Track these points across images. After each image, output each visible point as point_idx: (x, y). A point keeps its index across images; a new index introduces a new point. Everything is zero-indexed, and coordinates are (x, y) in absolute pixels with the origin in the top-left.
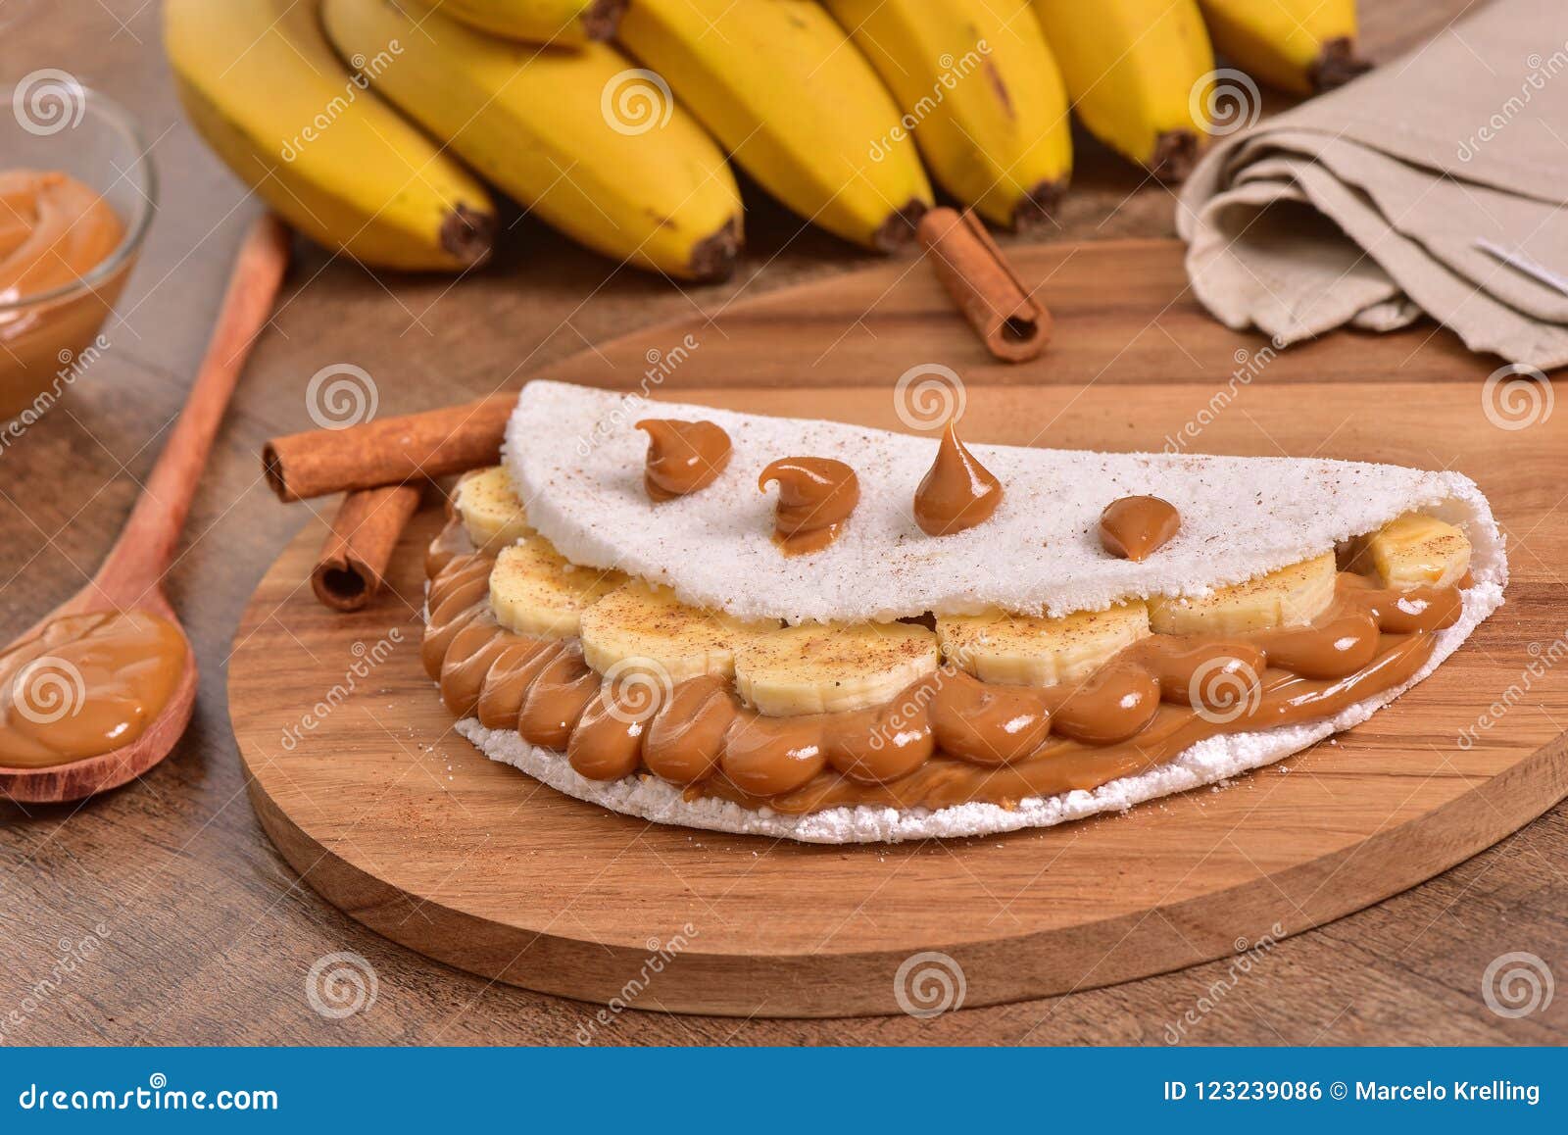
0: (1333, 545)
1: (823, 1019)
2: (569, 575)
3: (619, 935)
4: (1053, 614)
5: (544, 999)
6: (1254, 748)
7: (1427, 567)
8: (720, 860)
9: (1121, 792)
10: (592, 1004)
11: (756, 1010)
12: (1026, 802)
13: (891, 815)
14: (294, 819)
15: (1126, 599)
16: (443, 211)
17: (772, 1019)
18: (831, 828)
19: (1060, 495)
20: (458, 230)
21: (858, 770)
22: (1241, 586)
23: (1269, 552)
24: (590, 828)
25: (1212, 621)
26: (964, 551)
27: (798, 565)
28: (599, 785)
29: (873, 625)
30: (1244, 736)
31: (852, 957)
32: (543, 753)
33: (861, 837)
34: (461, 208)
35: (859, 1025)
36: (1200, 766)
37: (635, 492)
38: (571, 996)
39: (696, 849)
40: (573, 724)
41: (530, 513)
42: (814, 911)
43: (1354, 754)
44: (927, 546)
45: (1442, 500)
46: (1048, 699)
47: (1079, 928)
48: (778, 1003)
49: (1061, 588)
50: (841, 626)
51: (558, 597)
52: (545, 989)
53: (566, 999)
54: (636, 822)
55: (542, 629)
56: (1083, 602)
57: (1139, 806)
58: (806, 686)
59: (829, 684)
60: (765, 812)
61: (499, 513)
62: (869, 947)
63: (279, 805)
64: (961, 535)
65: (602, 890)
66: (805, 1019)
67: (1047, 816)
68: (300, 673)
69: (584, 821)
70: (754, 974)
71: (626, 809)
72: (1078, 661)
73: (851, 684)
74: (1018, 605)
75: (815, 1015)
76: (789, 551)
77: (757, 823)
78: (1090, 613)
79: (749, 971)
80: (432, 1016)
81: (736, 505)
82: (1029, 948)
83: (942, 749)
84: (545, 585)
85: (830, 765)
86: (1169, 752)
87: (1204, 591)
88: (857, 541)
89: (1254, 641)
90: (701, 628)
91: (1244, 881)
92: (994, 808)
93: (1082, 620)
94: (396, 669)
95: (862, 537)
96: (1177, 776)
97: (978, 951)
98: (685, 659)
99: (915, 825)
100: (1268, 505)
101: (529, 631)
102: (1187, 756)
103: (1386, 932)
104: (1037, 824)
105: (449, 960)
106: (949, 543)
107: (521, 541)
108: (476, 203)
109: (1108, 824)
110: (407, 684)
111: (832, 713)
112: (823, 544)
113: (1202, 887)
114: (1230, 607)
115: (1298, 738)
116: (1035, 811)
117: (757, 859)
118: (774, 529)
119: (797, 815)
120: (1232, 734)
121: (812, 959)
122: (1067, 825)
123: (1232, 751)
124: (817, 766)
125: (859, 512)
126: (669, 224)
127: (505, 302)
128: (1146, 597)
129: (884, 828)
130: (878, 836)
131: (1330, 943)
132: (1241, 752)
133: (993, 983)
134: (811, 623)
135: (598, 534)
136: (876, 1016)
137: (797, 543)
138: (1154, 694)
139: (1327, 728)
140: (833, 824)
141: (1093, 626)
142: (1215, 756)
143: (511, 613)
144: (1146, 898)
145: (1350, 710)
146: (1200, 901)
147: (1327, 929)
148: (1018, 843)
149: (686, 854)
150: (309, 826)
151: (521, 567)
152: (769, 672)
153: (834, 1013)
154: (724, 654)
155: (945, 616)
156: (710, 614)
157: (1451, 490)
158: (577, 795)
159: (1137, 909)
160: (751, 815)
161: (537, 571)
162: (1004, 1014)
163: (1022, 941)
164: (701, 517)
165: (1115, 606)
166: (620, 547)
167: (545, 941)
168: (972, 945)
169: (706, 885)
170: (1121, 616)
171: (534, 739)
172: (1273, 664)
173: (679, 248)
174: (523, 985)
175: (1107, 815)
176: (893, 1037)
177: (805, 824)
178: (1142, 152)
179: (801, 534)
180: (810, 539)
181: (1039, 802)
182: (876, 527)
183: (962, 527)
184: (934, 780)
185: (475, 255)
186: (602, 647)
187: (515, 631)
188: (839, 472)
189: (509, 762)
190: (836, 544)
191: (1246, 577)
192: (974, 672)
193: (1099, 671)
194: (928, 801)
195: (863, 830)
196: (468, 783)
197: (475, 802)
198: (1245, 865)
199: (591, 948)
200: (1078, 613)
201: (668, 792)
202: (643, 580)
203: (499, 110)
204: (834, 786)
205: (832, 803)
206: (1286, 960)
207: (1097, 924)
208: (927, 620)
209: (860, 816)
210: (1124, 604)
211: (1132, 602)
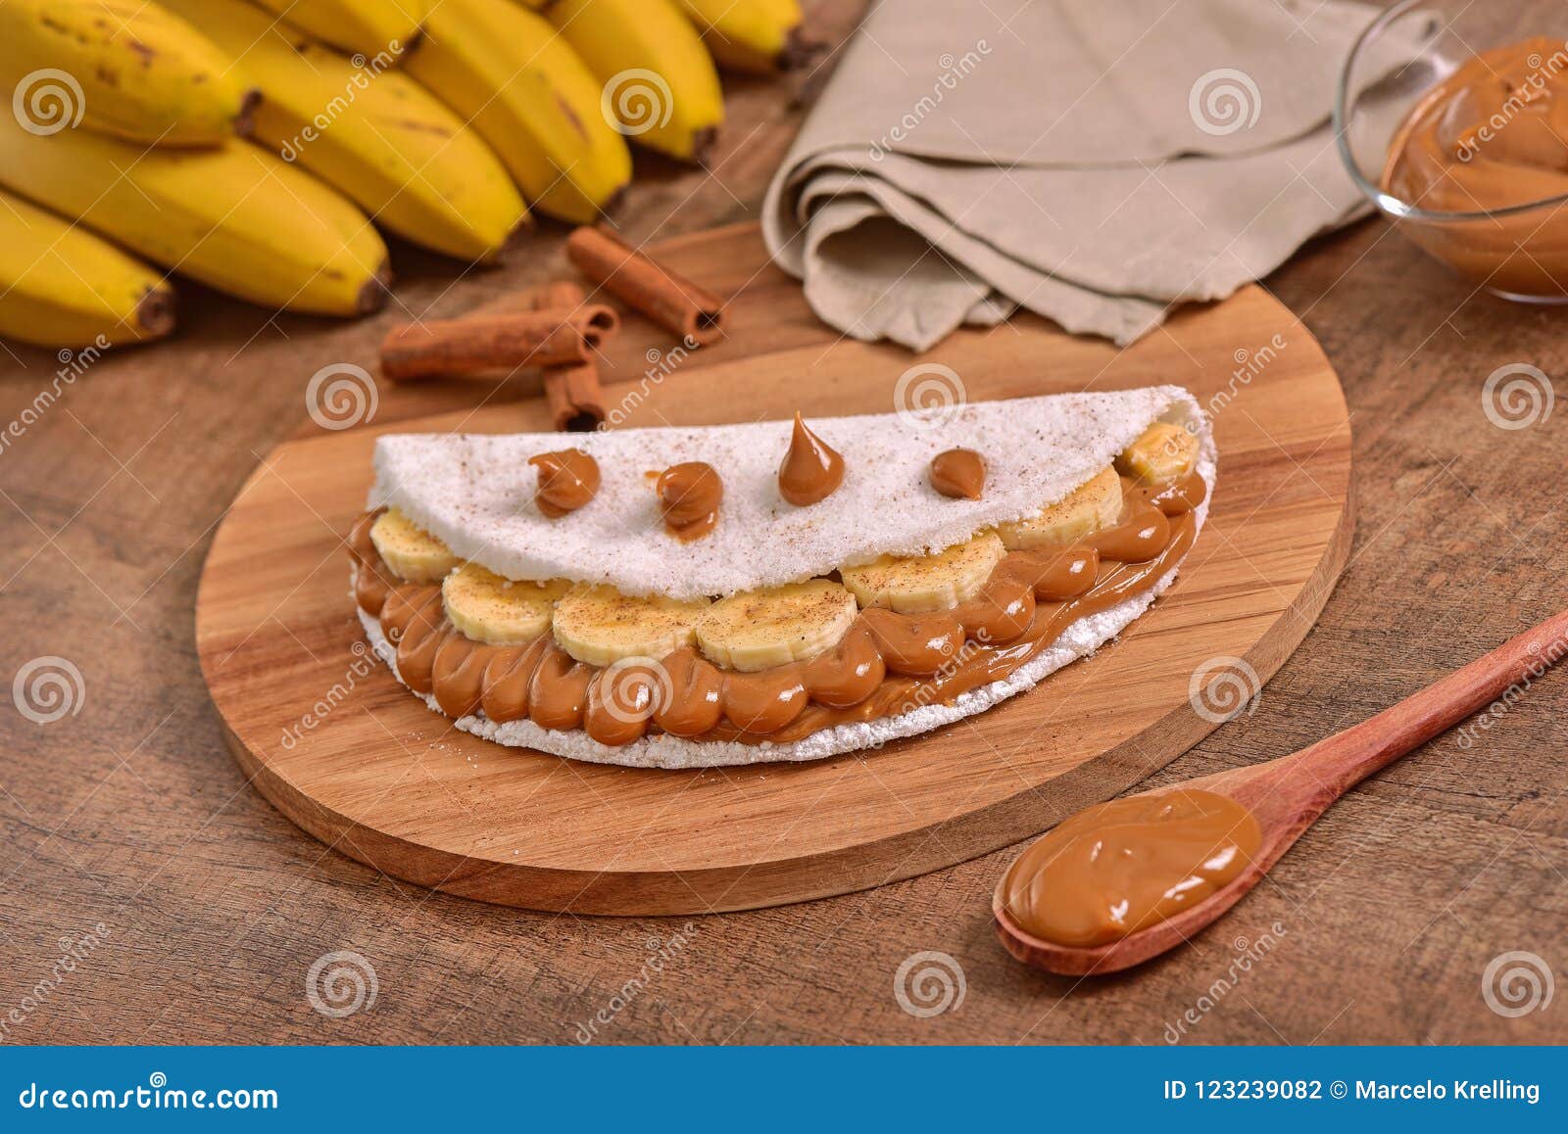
0: (1113, 459)
1: (863, 891)
2: (509, 589)
3: (695, 862)
4: (936, 551)
5: (639, 922)
6: (1109, 622)
7: (1179, 463)
8: (739, 789)
9: (1025, 677)
10: (678, 916)
11: (811, 895)
12: (962, 698)
13: (865, 727)
14: (368, 823)
15: (981, 530)
16: (137, 296)
17: (825, 899)
18: (822, 747)
19: (889, 459)
20: (150, 310)
21: (836, 699)
22: (1060, 504)
23: (1075, 474)
24: (616, 783)
25: (1051, 534)
26: (836, 516)
27: (702, 548)
28: (617, 749)
29: (791, 587)
30: (1099, 616)
31: (885, 841)
32: (559, 733)
33: (847, 749)
34: (148, 290)
35: (894, 890)
36: (1077, 645)
37: (530, 514)
38: (656, 914)
39: (712, 784)
40: (584, 706)
41: (451, 546)
42: (836, 813)
43: (1173, 612)
44: (799, 517)
45: (1168, 405)
46: (958, 617)
47: (1045, 784)
48: (830, 886)
49: (935, 532)
50: (765, 592)
51: (514, 609)
52: (632, 914)
53: (652, 917)
54: (656, 772)
55: (512, 637)
56: (954, 539)
57: (1039, 683)
58: (780, 644)
59: (796, 639)
60: (766, 745)
61: (423, 551)
62: (897, 831)
63: (345, 815)
64: (823, 502)
65: (659, 829)
66: (851, 894)
67: (980, 705)
68: (288, 706)
69: (608, 779)
70: (811, 869)
71: (645, 763)
72: (969, 584)
73: (811, 636)
74: (906, 551)
75: (858, 889)
76: (685, 540)
77: (761, 755)
78: (960, 545)
79: (807, 867)
80: (554, 953)
81: (623, 511)
82: (1012, 806)
83: (893, 671)
84: (495, 601)
85: (813, 700)
86: (1048, 638)
87: (1038, 513)
88: (736, 522)
89: (1087, 542)
90: (650, 614)
91: (1149, 724)
92: (940, 707)
93: (955, 552)
94: (366, 688)
95: (740, 518)
96: (1063, 655)
97: (977, 817)
98: (660, 640)
99: (885, 731)
100: (1049, 439)
101: (501, 641)
102: (1065, 640)
103: (1246, 738)
104: (974, 712)
105: (543, 907)
106: (817, 511)
107: (456, 570)
108: (159, 285)
109: (1024, 701)
110: (385, 699)
111: (800, 660)
112: (709, 529)
113: (1120, 736)
114: (1061, 521)
115: (1132, 610)
116: (969, 703)
117: (765, 782)
118: (663, 524)
119: (792, 742)
120: (1089, 616)
121: (856, 848)
122: (995, 708)
123: (1094, 626)
124: (801, 703)
125: (728, 498)
126: (336, 276)
127: (199, 360)
128: (996, 526)
129: (863, 738)
130: (858, 746)
131: (1211, 756)
132: (1101, 628)
133: (988, 837)
134: (741, 593)
135: (533, 554)
136: (904, 881)
137: (689, 532)
138: (1031, 598)
139: (1150, 597)
140: (823, 743)
141: (966, 555)
142: (1084, 634)
143: (483, 629)
144: (1082, 753)
145: (1161, 581)
146: (1122, 746)
147: (1202, 746)
148: (961, 729)
149: (707, 789)
150: (383, 827)
151: (468, 591)
152: (738, 638)
153: (872, 885)
154: (685, 631)
155: (848, 569)
156: (653, 600)
157: (1171, 397)
158: (596, 760)
159: (1081, 762)
160: (755, 749)
161: (483, 591)
162: (999, 858)
163: (1007, 802)
164: (599, 525)
165: (975, 536)
166: (562, 562)
167: (633, 878)
168: (972, 814)
169: (737, 810)
170: (982, 544)
171: (547, 724)
172: (1104, 558)
173: (348, 293)
174: (612, 914)
175: (1020, 694)
176: (926, 894)
177: (801, 747)
178: (682, 147)
179: (692, 523)
180: (697, 528)
181: (969, 696)
182: (749, 509)
183: (825, 496)
184: (892, 695)
185: (162, 325)
186: (590, 644)
187: (488, 642)
188: (701, 469)
189: (524, 745)
190: (720, 528)
191: (1062, 496)
192: (891, 607)
193: (985, 588)
194: (887, 713)
195: (847, 744)
196: (491, 768)
197: (509, 781)
198: (1145, 712)
199: (670, 876)
200: (952, 547)
201: (679, 745)
202: (584, 584)
203: (168, 205)
204: (819, 716)
205: (820, 727)
206: (1187, 775)
207: (1058, 778)
208: (835, 576)
209: (842, 733)
210: (981, 534)
211: (986, 531)
